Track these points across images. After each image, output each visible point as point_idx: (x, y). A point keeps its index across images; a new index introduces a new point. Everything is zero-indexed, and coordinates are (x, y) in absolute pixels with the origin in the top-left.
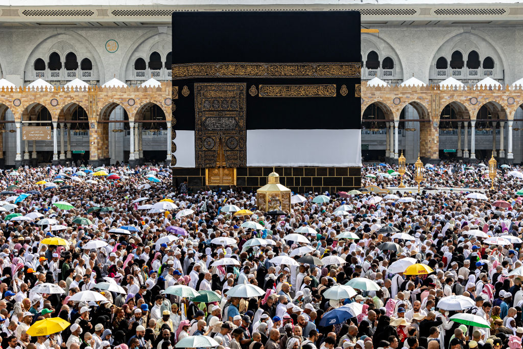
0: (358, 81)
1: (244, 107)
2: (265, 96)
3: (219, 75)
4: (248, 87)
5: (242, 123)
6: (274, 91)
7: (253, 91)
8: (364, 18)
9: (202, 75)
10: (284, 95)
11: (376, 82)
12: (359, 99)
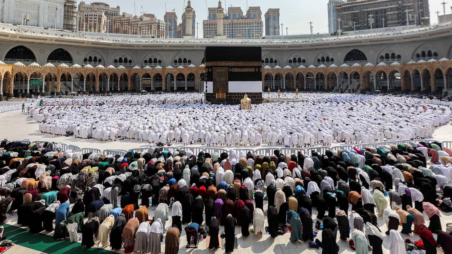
0: (261, 67)
1: (228, 75)
2: (234, 71)
3: (220, 65)
4: (229, 69)
5: (227, 79)
6: (236, 70)
7: (230, 70)
8: (262, 49)
9: (215, 65)
10: (239, 71)
11: (267, 67)
12: (261, 73)
